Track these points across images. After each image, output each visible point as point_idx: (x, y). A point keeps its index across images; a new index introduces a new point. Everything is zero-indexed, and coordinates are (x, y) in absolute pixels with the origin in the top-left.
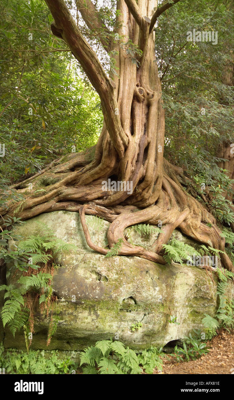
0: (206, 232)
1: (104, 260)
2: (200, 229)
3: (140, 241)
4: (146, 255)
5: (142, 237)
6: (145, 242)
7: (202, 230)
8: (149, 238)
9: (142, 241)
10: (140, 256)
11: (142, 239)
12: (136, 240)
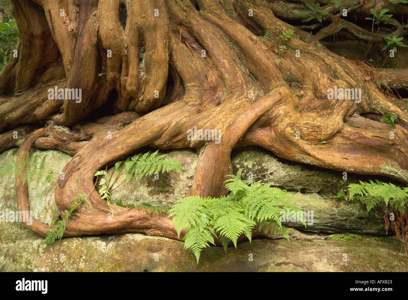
0: (364, 141)
1: (46, 250)
2: (343, 137)
3: (146, 194)
4: (160, 228)
5: (149, 186)
6: (161, 197)
7: (348, 139)
8: (169, 185)
9: (151, 193)
10: (145, 231)
11: (150, 189)
12: (135, 193)
